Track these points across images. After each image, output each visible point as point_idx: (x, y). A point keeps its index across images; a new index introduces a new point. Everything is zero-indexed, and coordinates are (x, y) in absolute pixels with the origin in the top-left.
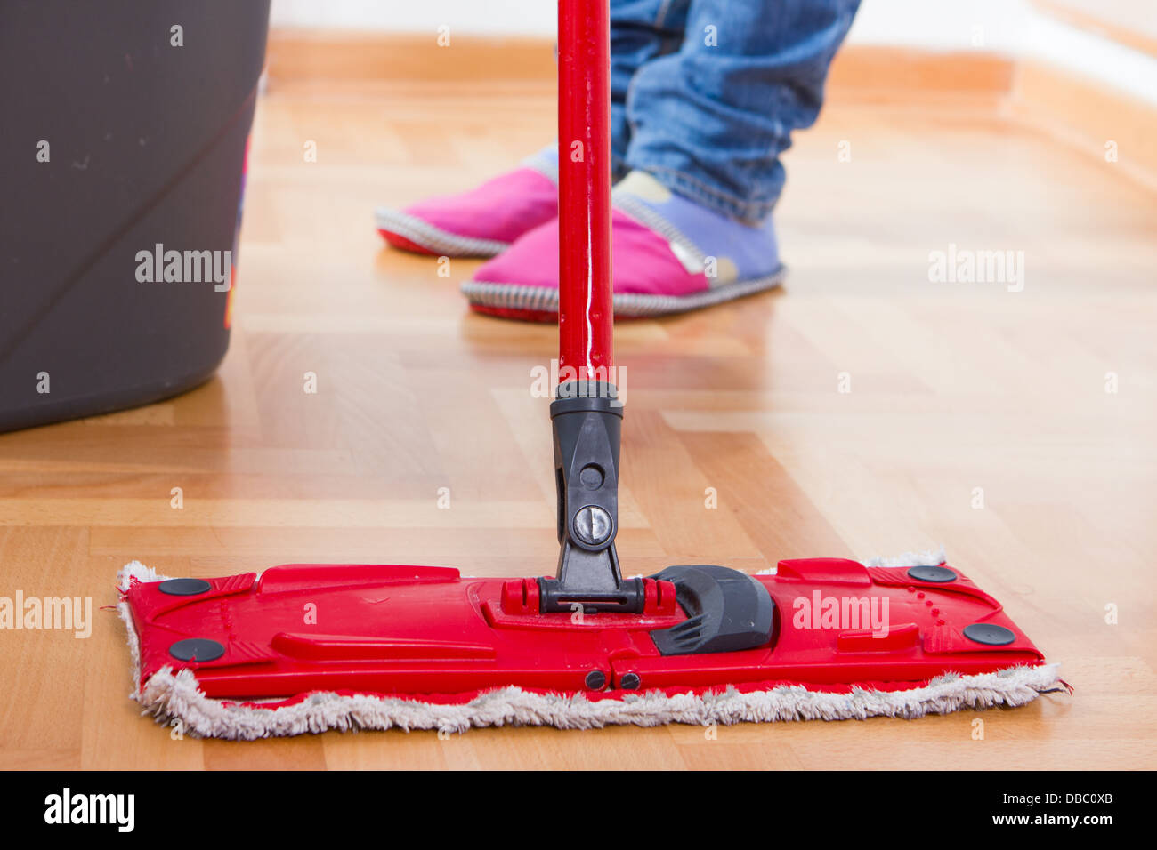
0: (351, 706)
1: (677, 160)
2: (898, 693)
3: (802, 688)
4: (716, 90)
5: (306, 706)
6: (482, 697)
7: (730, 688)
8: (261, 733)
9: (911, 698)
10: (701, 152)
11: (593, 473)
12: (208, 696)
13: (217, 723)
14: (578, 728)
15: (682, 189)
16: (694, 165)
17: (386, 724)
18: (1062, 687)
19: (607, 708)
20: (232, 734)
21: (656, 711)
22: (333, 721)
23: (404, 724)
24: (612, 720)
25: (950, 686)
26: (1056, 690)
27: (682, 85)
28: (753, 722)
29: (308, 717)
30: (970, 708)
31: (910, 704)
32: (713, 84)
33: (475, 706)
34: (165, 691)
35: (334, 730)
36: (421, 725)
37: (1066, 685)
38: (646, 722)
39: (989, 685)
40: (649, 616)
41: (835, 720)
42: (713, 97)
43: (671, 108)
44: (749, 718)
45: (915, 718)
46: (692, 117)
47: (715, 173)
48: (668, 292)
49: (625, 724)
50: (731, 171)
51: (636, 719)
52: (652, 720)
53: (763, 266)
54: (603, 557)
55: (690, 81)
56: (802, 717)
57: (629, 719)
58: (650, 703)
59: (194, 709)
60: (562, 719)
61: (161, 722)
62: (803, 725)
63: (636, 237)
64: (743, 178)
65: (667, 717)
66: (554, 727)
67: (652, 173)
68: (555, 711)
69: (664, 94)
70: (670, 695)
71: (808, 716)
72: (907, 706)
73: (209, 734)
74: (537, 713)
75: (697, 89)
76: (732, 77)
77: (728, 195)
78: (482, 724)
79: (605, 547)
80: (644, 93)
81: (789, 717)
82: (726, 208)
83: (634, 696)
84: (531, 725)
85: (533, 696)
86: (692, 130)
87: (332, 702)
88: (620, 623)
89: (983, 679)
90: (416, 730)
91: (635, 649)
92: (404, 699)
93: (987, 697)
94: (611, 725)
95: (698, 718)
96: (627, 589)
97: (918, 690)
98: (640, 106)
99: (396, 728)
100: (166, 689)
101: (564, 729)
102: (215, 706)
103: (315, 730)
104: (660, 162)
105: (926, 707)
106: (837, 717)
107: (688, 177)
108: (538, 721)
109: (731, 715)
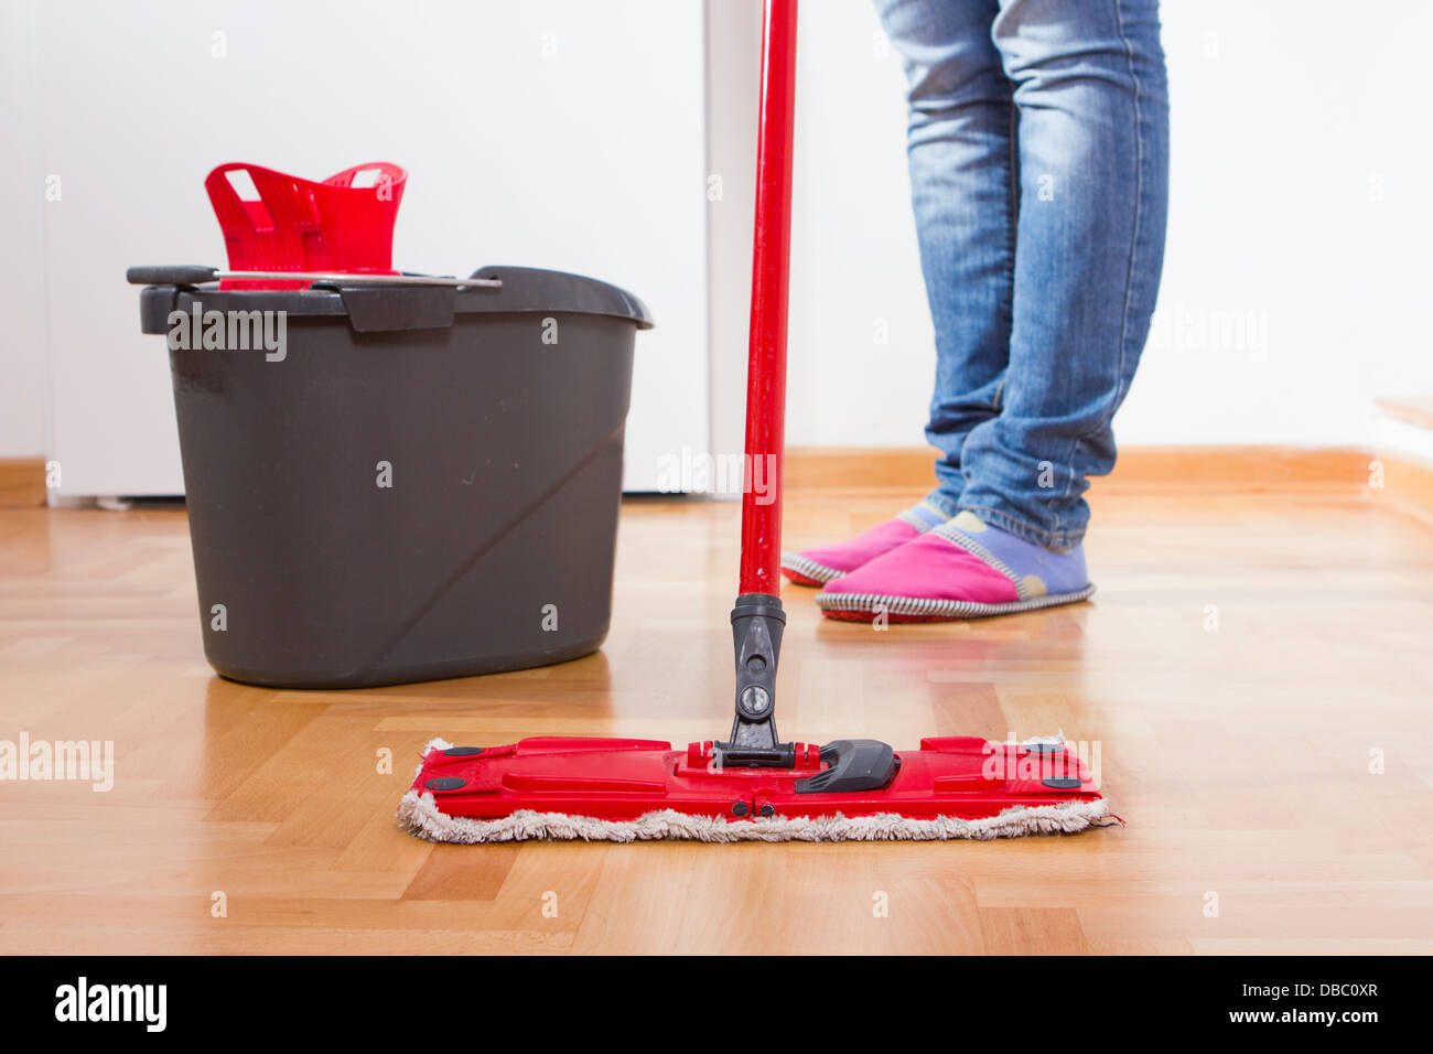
0: (545, 821)
1: (992, 500)
2: (975, 821)
3: (898, 815)
4: (1020, 445)
5: (511, 820)
6: (645, 816)
7: (839, 813)
8: (479, 839)
9: (985, 824)
10: (1009, 493)
11: (759, 661)
12: (440, 811)
13: (447, 830)
14: (719, 843)
15: (994, 521)
16: (1006, 503)
17: (572, 835)
18: (1116, 821)
19: (742, 827)
20: (457, 839)
21: (779, 830)
22: (531, 830)
23: (585, 835)
24: (743, 835)
25: (1016, 816)
26: (1112, 824)
27: (994, 442)
28: (855, 840)
29: (513, 827)
30: (1035, 834)
31: (982, 828)
32: (1017, 439)
33: (639, 823)
34: (411, 808)
35: (532, 839)
36: (598, 837)
37: (1120, 820)
38: (771, 838)
39: (1047, 815)
40: (798, 770)
41: (921, 840)
42: (1019, 450)
43: (989, 460)
44: (853, 837)
45: (986, 840)
46: (1003, 466)
47: (1021, 509)
48: (979, 600)
49: (756, 840)
50: (1033, 507)
51: (764, 837)
52: (777, 837)
53: (1069, 583)
54: (766, 726)
55: (1001, 438)
56: (896, 837)
57: (757, 836)
58: (774, 823)
59: (430, 820)
60: (706, 835)
61: (412, 832)
62: (896, 843)
63: (957, 559)
64: (1045, 513)
65: (788, 835)
66: (700, 840)
67: (972, 511)
68: (699, 828)
69: (985, 450)
70: (790, 819)
71: (900, 836)
72: (981, 831)
73: (441, 838)
74: (687, 830)
75: (1007, 445)
76: (1032, 433)
77: (1034, 526)
78: (645, 838)
79: (766, 718)
80: (970, 451)
81: (885, 837)
82: (1034, 537)
83: (762, 818)
84: (682, 839)
85: (683, 816)
86: (1004, 476)
87: (530, 816)
88: (773, 774)
89: (1042, 810)
90: (593, 840)
91: (778, 789)
92: (585, 816)
93: (1046, 825)
94: (744, 840)
95: (812, 835)
96: (782, 750)
97: (991, 819)
98: (969, 462)
99: (579, 838)
100: (412, 806)
101: (707, 842)
102: (446, 818)
103: (518, 838)
104: (979, 502)
105: (996, 831)
106: (922, 836)
107: (1001, 513)
108: (687, 836)
109: (838, 835)
